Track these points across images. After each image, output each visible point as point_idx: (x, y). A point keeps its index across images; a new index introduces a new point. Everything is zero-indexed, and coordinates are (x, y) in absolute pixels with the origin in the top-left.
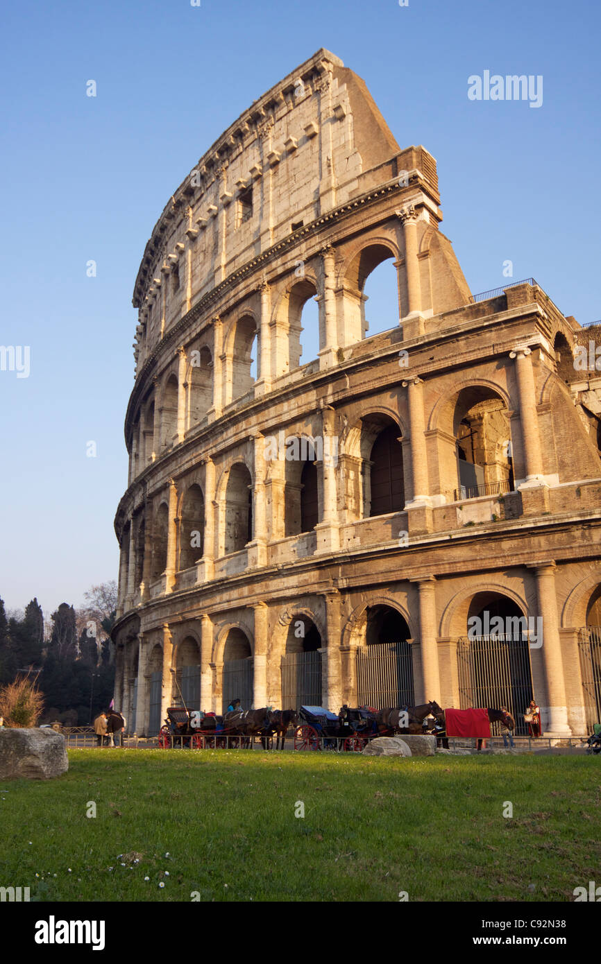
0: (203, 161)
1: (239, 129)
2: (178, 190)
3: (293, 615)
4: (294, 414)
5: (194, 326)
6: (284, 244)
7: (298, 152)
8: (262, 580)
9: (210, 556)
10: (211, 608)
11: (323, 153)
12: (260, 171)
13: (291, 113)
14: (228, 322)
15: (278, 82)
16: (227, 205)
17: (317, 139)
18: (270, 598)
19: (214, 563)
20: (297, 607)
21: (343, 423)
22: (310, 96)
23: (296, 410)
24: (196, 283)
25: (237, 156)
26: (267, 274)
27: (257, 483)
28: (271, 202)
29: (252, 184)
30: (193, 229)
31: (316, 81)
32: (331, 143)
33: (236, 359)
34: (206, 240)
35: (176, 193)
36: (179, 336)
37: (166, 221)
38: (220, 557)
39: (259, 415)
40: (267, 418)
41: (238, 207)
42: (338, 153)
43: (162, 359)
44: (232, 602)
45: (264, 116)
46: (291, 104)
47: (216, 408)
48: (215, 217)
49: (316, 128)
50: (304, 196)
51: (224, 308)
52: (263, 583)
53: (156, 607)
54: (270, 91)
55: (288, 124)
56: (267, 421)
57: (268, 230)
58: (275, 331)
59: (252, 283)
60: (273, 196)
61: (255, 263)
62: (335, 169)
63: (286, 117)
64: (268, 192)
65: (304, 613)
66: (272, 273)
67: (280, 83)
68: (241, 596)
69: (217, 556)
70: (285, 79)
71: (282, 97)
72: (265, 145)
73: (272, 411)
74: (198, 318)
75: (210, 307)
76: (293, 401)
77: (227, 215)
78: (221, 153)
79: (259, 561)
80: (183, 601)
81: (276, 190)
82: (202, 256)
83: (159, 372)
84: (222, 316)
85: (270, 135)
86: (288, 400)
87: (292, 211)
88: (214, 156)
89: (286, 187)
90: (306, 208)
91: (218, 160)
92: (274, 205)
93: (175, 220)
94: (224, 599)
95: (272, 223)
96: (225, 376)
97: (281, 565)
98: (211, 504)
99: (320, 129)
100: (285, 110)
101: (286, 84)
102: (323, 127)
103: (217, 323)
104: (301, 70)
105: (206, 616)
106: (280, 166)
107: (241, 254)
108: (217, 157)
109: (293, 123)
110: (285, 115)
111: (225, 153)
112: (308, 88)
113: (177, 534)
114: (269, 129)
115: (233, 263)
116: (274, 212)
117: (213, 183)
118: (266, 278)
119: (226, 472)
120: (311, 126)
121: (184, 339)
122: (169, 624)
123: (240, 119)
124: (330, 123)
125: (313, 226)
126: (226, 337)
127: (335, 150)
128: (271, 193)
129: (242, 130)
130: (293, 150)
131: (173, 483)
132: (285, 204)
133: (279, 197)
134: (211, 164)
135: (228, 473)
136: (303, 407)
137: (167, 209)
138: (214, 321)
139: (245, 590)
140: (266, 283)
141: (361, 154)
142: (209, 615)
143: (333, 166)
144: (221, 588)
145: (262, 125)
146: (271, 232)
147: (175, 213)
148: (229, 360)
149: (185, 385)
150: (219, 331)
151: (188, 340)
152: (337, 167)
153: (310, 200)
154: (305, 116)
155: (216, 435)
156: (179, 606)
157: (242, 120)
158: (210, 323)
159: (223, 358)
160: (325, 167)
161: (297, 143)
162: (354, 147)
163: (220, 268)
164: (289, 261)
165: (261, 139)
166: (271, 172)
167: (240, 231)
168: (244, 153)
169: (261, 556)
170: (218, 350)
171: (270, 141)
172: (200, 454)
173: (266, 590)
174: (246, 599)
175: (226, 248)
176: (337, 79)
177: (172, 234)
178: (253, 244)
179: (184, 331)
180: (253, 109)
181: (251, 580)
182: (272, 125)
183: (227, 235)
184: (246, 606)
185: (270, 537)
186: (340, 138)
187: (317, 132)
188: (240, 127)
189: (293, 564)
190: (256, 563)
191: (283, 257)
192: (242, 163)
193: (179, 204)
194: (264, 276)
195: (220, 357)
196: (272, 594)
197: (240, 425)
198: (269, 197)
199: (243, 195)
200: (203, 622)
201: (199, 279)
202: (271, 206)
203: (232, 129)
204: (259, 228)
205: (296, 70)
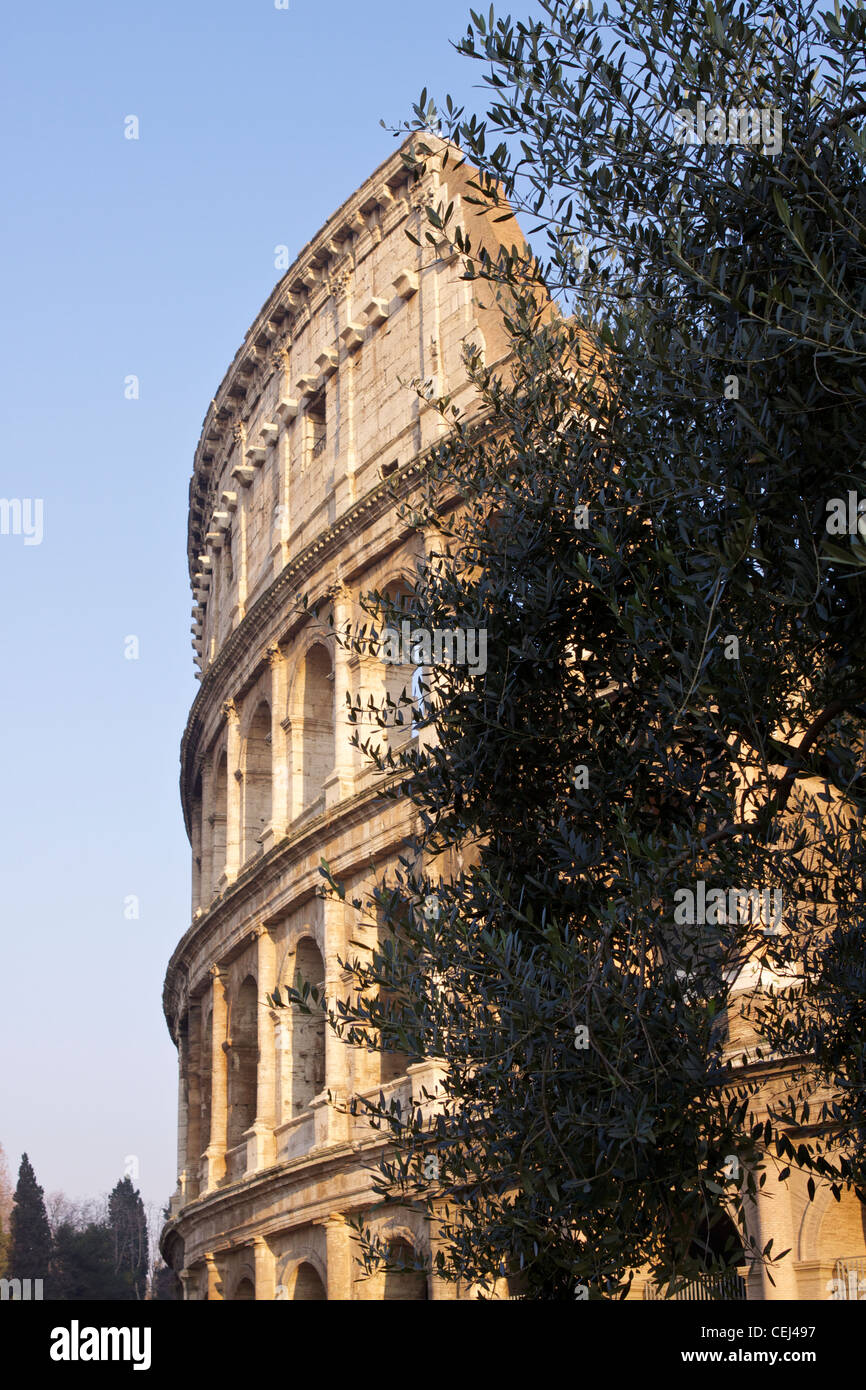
0: (252, 337)
1: (299, 280)
2: (220, 387)
3: (387, 1240)
4: (379, 844)
5: (246, 660)
6: (362, 510)
7: (389, 325)
8: (335, 1171)
9: (267, 1121)
10: (266, 1224)
11: (424, 328)
12: (334, 360)
13: (378, 249)
14: (294, 656)
15: (352, 193)
16: (291, 422)
17: (416, 298)
18: (349, 1205)
19: (276, 1134)
20: (391, 1225)
21: (457, 863)
22: (406, 216)
23: (381, 838)
24: (253, 570)
25: (303, 328)
26: (343, 564)
27: (328, 979)
28: (351, 422)
29: (324, 385)
30: (246, 467)
31: (414, 190)
32: (437, 310)
33: (310, 725)
34: (263, 488)
35: (218, 393)
36: (227, 678)
37: (209, 446)
38: (284, 1122)
39: (329, 846)
40: (340, 852)
41: (306, 426)
42: (448, 329)
43: (209, 721)
44: (295, 1214)
45: (337, 255)
46: (378, 231)
47: (273, 827)
48: (274, 444)
49: (413, 281)
50: (399, 411)
51: (284, 629)
52: (339, 1177)
53: (196, 1220)
54: (340, 210)
55: (375, 269)
56: (339, 857)
57: (345, 478)
58: (359, 676)
59: (321, 583)
60: (355, 407)
61: (322, 545)
62: (444, 360)
63: (371, 256)
64: (346, 401)
65: (402, 1235)
66: (349, 564)
67: (355, 194)
68: (308, 1202)
69: (279, 1121)
70: (363, 187)
71: (360, 220)
72: (341, 309)
73: (347, 839)
74: (250, 644)
75: (265, 625)
76: (377, 820)
77: (291, 443)
78: (277, 321)
79: (330, 1133)
80: (230, 1209)
81: (359, 398)
82: (259, 517)
83: (206, 743)
84: (283, 643)
85: (348, 293)
86: (369, 817)
87: (384, 439)
88: (267, 329)
89: (371, 394)
90: (401, 436)
91: (274, 336)
92: (355, 429)
93: (224, 443)
94: (285, 1208)
95: (352, 463)
96: (291, 762)
97: (356, 1143)
98: (269, 1017)
99: (420, 283)
100: (368, 245)
101: (363, 198)
102: (425, 278)
103: (276, 657)
104: (385, 172)
105: (260, 1239)
106: (365, 351)
107: (310, 521)
108: (271, 329)
109: (382, 267)
110: (371, 251)
111: (285, 321)
112: (401, 203)
113: (229, 1073)
114: (347, 279)
115: (299, 538)
116: (356, 441)
117: (272, 375)
118: (341, 573)
119: (290, 954)
120: (403, 278)
121: (233, 685)
122: (215, 1254)
123: (298, 260)
124: (434, 271)
125: (404, 477)
126: (291, 684)
127: (443, 322)
128: (351, 403)
129: (304, 281)
130: (381, 322)
131: (218, 972)
132: (371, 426)
133: (363, 411)
134: (264, 342)
135: (294, 956)
136: (392, 833)
137: (208, 423)
138: (270, 653)
139: (313, 1191)
140: (341, 583)
141: (484, 331)
142: (267, 1238)
143: (442, 353)
144: (277, 1186)
145: (336, 271)
146: (351, 481)
147: (222, 430)
148: (298, 729)
149: (238, 776)
150: (280, 672)
151: (238, 687)
152: (447, 355)
153: (407, 420)
154: (399, 257)
155: (270, 881)
156: (226, 1218)
157: (302, 261)
158: (265, 657)
159: (287, 726)
160: (428, 356)
161: (386, 308)
162: (474, 317)
163: (279, 547)
164: (373, 542)
165: (335, 298)
166: (351, 361)
167: (308, 476)
168: (312, 323)
169: (335, 1124)
170: (278, 712)
171: (349, 302)
172: (250, 919)
173: (343, 1191)
174: (314, 1208)
175: (290, 506)
176: (446, 185)
177: (223, 469)
178: (326, 502)
179: (234, 669)
180: (318, 243)
181: (319, 1172)
182: (352, 271)
183: (292, 482)
184: (311, 1221)
185: (352, 1085)
186: (450, 299)
187: (416, 287)
188: (300, 275)
189: (374, 1142)
190: (325, 1138)
191: (367, 532)
192: (310, 342)
193: (225, 415)
194: (336, 571)
195: (282, 724)
196: (353, 1198)
197: (302, 864)
198: (347, 414)
199: (313, 404)
200: (257, 1253)
201: (257, 563)
202: (351, 428)
203: (289, 278)
204: (333, 472)
205: (377, 172)
